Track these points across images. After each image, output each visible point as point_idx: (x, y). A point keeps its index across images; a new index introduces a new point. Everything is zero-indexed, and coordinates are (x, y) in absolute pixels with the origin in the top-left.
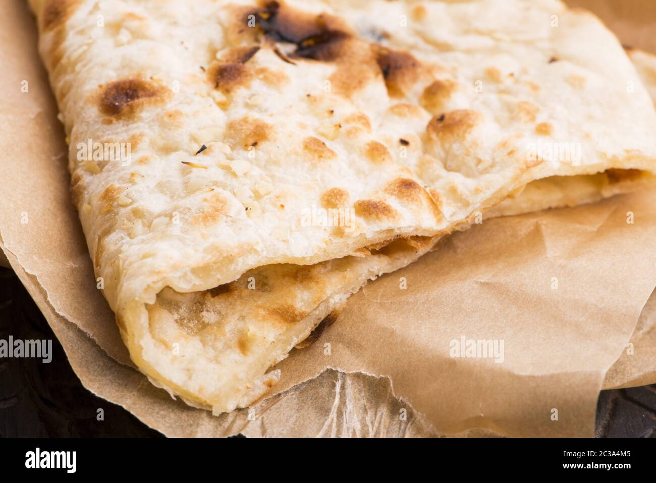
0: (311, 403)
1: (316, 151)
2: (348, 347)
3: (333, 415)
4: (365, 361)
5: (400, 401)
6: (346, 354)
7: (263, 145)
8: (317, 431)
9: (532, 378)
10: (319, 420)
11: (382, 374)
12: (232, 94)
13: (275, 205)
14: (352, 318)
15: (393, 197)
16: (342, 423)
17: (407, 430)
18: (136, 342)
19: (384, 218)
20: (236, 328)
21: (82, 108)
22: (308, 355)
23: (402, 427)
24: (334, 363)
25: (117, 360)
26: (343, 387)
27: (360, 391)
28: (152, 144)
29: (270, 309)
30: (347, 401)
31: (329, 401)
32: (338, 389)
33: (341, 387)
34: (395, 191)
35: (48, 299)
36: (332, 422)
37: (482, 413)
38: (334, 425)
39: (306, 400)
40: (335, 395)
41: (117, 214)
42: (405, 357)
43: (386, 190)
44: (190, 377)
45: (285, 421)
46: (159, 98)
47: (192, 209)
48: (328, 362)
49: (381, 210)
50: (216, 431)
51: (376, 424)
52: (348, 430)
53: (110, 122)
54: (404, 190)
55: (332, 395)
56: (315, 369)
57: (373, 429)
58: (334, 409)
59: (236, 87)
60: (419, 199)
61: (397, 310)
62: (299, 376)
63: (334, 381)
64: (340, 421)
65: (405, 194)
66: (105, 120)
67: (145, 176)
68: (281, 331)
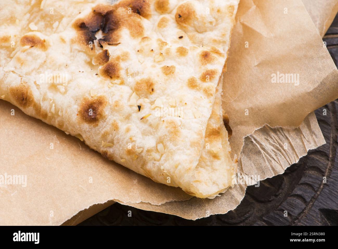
0: (251, 153)
1: (170, 72)
2: (242, 125)
3: (262, 151)
4: (252, 125)
5: (276, 128)
6: (244, 128)
7: (155, 87)
8: (265, 162)
9: (315, 89)
10: (260, 157)
11: (263, 125)
12: (121, 77)
13: (183, 106)
14: (232, 114)
15: (208, 65)
16: (268, 152)
17: (285, 134)
18: (198, 193)
19: (215, 76)
20: (206, 153)
21: (80, 128)
22: (232, 138)
23: (283, 135)
24: (244, 134)
25: (187, 199)
26: (255, 140)
27: (259, 135)
28: (121, 121)
29: (207, 136)
30: (261, 143)
31: (256, 148)
32: (254, 142)
33: (254, 140)
34: (205, 62)
35: (152, 204)
36: (265, 154)
37: (309, 112)
38: (266, 154)
39: (248, 154)
40: (256, 145)
41: (142, 157)
42: (265, 114)
43: (203, 64)
44: (217, 185)
45: (252, 168)
46: (105, 103)
47: (166, 134)
48: (242, 135)
49: (212, 74)
50: (238, 192)
51: (276, 141)
52: (271, 152)
53: (97, 125)
54: (208, 59)
55: (254, 145)
56: (240, 142)
57: (277, 144)
58: (261, 149)
59: (119, 73)
60: (215, 58)
61: (243, 99)
62: (238, 149)
63: (250, 140)
64: (266, 151)
65: (210, 60)
66: (94, 126)
67: (135, 135)
68: (221, 141)
